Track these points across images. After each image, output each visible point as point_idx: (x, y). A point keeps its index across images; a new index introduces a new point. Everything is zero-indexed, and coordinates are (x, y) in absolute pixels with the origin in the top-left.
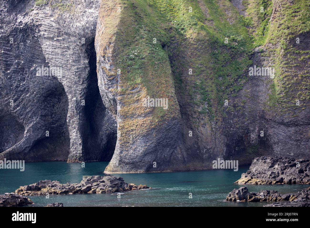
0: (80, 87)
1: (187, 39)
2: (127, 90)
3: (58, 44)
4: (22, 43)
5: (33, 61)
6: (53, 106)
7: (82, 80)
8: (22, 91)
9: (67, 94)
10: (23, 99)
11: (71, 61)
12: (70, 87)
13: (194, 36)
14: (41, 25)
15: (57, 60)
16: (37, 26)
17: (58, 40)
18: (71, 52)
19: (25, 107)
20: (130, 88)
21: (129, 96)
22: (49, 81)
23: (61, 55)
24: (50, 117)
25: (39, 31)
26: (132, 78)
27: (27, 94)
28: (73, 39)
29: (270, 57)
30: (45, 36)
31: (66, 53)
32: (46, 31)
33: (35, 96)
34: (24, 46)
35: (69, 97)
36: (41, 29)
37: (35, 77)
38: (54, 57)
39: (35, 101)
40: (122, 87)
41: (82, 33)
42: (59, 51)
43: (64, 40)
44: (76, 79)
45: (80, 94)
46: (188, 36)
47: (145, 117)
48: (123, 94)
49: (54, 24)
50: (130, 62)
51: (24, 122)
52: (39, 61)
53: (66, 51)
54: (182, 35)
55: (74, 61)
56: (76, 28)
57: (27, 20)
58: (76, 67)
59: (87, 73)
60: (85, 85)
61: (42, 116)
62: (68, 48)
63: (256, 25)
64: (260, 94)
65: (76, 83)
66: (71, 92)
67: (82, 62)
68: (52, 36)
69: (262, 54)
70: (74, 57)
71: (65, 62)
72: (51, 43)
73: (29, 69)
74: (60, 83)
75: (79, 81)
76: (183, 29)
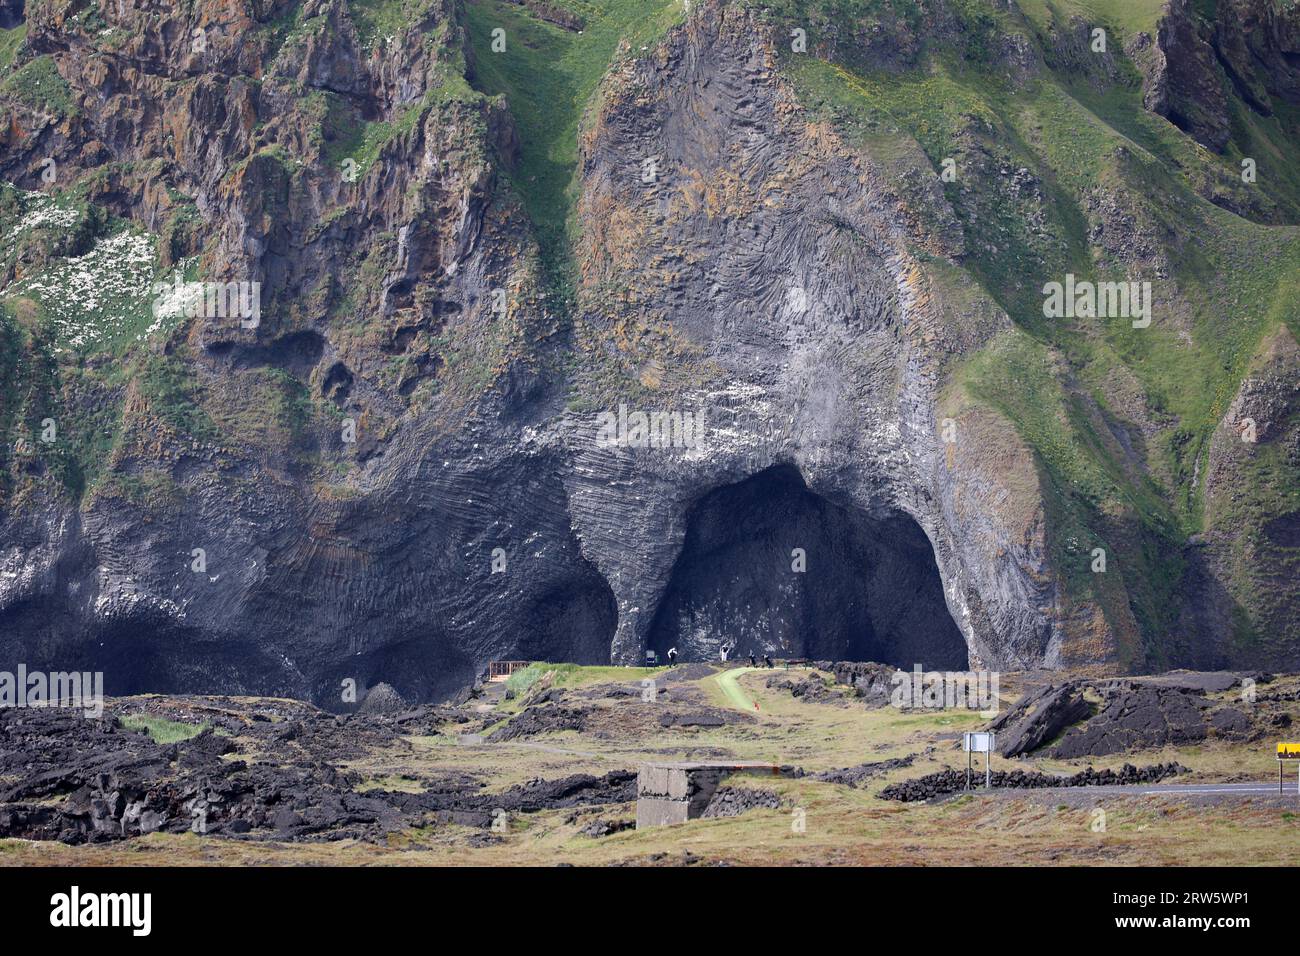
0: (651, 587)
1: (1104, 516)
2: (1071, 610)
3: (617, 495)
4: (519, 487)
5: (534, 526)
6: (548, 621)
7: (658, 571)
8: (489, 587)
9: (618, 599)
10: (487, 604)
11: (642, 530)
12: (629, 585)
13: (1119, 512)
14: (580, 452)
15: (605, 526)
16: (570, 453)
17: (618, 487)
18: (649, 511)
19: (487, 622)
20: (1076, 609)
21: (1076, 623)
22: (562, 569)
23: (619, 517)
24: (536, 644)
25: (573, 463)
26: (1077, 590)
27: (499, 594)
28: (661, 487)
29: (1218, 555)
30: (588, 476)
31: (634, 513)
32: (591, 464)
33: (520, 599)
34: (523, 492)
35: (623, 605)
36: (577, 460)
37: (531, 559)
38: (600, 520)
39: (517, 609)
40: (1062, 604)
41: (694, 475)
42: (616, 509)
43: (635, 486)
44: (647, 569)
45: (649, 600)
46: (1107, 511)
47: (1106, 662)
48: (1065, 618)
49: (619, 454)
50: (1070, 559)
51: (479, 652)
52: (549, 525)
53: (634, 510)
54: (1094, 508)
55: (649, 532)
56: (680, 466)
57: (545, 439)
58: (652, 544)
59: (674, 557)
60: (663, 583)
61: (521, 641)
62: (642, 504)
63: (1172, 491)
64: (1212, 625)
65: (643, 577)
66: (627, 596)
67: (670, 534)
68: (605, 476)
69: (1204, 550)
70: (653, 522)
71: (627, 533)
72: (599, 490)
73: (521, 541)
74: (599, 575)
75: (652, 574)
76: (1093, 497)
